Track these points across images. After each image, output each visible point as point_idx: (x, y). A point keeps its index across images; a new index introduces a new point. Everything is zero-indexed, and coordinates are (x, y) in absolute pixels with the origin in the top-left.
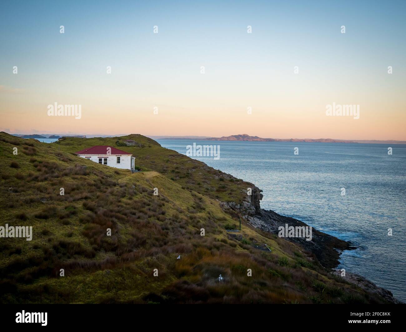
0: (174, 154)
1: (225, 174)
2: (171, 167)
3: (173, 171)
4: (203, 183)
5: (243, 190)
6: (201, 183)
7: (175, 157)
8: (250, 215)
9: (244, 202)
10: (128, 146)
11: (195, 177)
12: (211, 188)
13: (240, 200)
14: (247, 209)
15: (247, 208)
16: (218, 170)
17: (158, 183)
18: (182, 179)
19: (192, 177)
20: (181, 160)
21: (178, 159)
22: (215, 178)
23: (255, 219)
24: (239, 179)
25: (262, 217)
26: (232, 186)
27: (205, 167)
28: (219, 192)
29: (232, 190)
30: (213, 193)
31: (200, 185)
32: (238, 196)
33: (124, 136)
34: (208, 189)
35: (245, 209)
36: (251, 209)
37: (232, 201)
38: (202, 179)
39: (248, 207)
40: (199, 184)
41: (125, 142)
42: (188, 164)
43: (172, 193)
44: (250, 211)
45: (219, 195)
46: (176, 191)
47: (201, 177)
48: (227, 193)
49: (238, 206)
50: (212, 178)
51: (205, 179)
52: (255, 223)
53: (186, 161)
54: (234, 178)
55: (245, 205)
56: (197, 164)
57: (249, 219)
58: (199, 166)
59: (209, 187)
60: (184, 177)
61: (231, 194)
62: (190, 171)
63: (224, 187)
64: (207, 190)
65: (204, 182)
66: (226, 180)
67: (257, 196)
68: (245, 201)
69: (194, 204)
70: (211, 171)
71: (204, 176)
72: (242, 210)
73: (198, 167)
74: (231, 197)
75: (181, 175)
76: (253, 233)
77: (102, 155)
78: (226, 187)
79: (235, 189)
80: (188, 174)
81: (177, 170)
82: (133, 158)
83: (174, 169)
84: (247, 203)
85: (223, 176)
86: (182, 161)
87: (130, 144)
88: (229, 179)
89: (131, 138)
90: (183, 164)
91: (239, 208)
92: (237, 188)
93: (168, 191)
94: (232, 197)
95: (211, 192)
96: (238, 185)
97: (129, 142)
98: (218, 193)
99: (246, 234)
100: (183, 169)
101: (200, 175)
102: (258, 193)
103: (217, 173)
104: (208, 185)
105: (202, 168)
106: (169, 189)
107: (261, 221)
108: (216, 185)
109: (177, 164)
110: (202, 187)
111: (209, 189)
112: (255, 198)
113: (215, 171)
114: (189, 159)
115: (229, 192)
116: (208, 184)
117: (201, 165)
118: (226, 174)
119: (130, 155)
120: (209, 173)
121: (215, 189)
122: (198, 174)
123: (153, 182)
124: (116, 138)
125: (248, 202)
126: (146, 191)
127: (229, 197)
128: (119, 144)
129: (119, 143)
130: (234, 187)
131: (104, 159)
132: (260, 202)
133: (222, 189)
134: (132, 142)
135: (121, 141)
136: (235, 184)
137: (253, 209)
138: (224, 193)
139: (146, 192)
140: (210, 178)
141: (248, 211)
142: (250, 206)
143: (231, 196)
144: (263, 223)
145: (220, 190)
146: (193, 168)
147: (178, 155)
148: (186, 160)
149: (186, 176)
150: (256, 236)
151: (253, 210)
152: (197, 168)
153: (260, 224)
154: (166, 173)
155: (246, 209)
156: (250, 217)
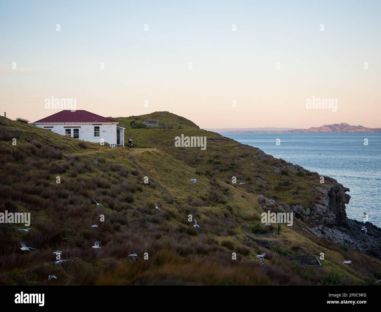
0: (215, 137)
1: (290, 164)
2: (208, 156)
3: (210, 161)
4: (255, 178)
5: (316, 188)
6: (252, 178)
7: (215, 141)
8: (327, 226)
9: (317, 205)
10: (148, 128)
11: (243, 169)
12: (267, 185)
13: (311, 203)
14: (322, 217)
15: (322, 214)
16: (281, 159)
17: (148, 162)
18: (223, 172)
19: (238, 170)
20: (224, 146)
21: (219, 143)
22: (275, 171)
23: (335, 231)
24: (312, 172)
25: (348, 229)
26: (301, 182)
27: (259, 155)
28: (278, 190)
29: (299, 188)
30: (269, 192)
31: (250, 181)
32: (308, 196)
33: (145, 115)
34: (262, 187)
35: (318, 216)
36: (328, 216)
37: (297, 204)
38: (255, 172)
39: (324, 213)
40: (248, 179)
41: (144, 123)
42: (234, 150)
43: (169, 177)
44: (327, 218)
45: (277, 195)
46: (180, 175)
47: (253, 169)
48: (290, 193)
49: (308, 211)
50: (270, 171)
51: (259, 172)
52: (334, 237)
53: (232, 147)
54: (305, 170)
55: (319, 210)
56: (248, 151)
57: (325, 231)
58: (251, 154)
59: (264, 183)
60: (226, 170)
61: (297, 193)
62: (236, 162)
63: (287, 184)
64: (259, 188)
65: (257, 176)
66: (292, 173)
67: (340, 197)
68: (318, 203)
69: (206, 195)
70: (269, 161)
71: (258, 168)
72: (313, 217)
73: (250, 156)
74: (297, 198)
75: (222, 167)
76: (300, 240)
77: (71, 123)
78: (291, 184)
79: (304, 186)
80: (233, 165)
81: (215, 160)
82: (122, 129)
83: (212, 159)
84: (321, 206)
85: (287, 167)
86: (226, 147)
87: (152, 125)
88: (295, 172)
89: (153, 117)
90: (226, 150)
91: (308, 214)
92: (307, 185)
93: (165, 173)
94: (299, 198)
95: (266, 191)
96: (309, 180)
97: (150, 122)
98: (278, 192)
99: (287, 241)
100: (226, 158)
101: (251, 166)
102: (342, 192)
103: (278, 163)
104: (263, 181)
105: (255, 156)
106: (167, 171)
107: (344, 234)
108: (276, 181)
109: (217, 150)
110: (252, 183)
111: (264, 186)
112: (337, 200)
113: (274, 161)
114: (236, 144)
115: (295, 190)
116: (263, 179)
117: (253, 152)
118: (292, 165)
119: (115, 123)
120: (266, 164)
121: (273, 187)
122: (249, 165)
123: (141, 161)
124: (133, 117)
125: (324, 205)
126: (118, 170)
127: (294, 199)
128: (134, 126)
129: (135, 124)
130: (303, 183)
131: (74, 130)
132: (345, 206)
133: (284, 186)
134: (154, 122)
135: (138, 122)
136: (305, 179)
137: (332, 216)
138: (287, 191)
139: (118, 172)
140: (268, 170)
141: (324, 218)
142: (327, 211)
143: (297, 196)
144: (347, 237)
145: (280, 188)
146: (242, 157)
147: (221, 139)
148: (231, 145)
149: (230, 168)
150: (305, 243)
151: (332, 218)
152: (248, 156)
153: (342, 238)
154: (200, 165)
155: (320, 215)
156: (326, 228)
